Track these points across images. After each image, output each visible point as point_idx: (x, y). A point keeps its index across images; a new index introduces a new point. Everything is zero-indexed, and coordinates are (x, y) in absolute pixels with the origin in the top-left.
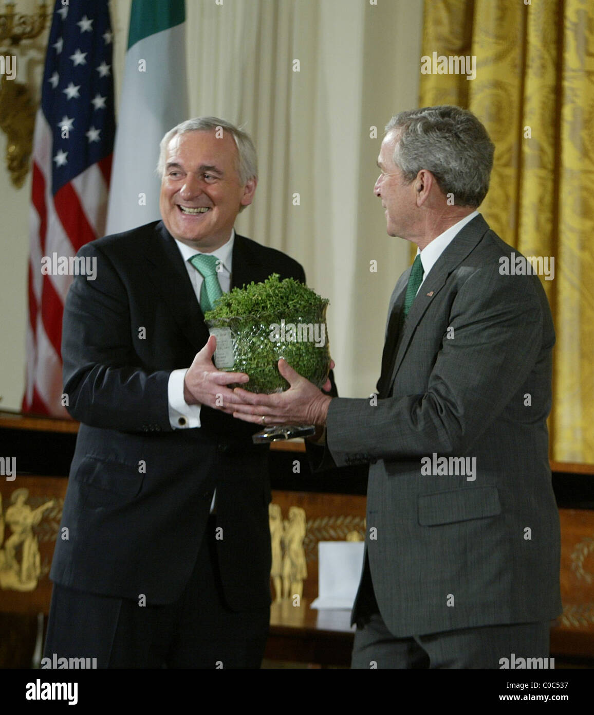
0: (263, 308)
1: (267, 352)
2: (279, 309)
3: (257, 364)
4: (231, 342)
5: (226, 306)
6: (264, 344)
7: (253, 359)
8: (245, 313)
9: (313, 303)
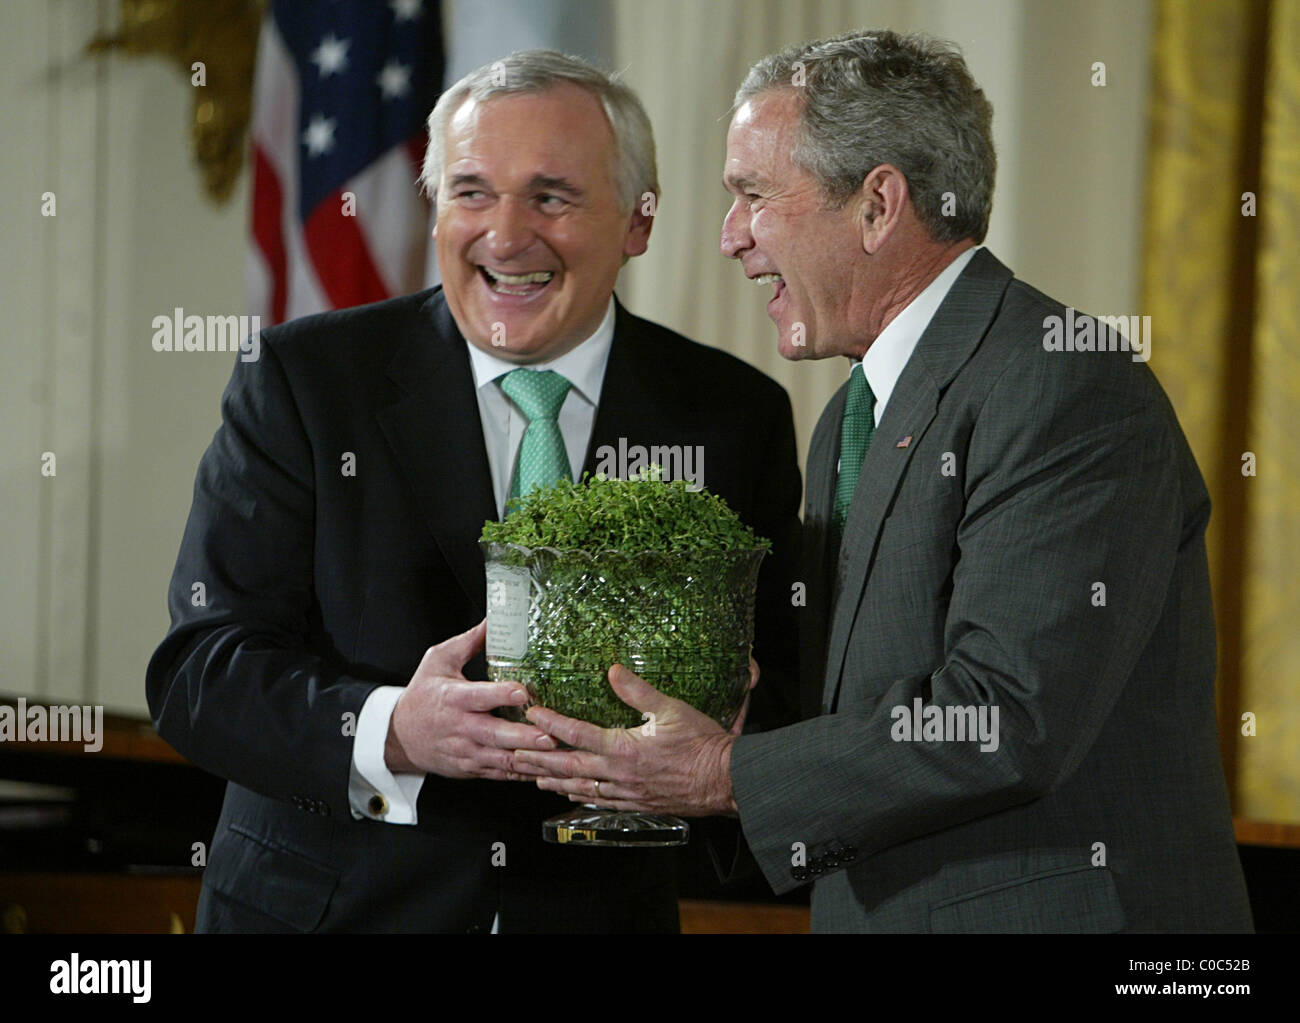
0: (612, 537)
1: (603, 641)
2: (648, 548)
3: (576, 665)
4: (528, 604)
5: (531, 517)
6: (601, 622)
7: (569, 649)
8: (569, 542)
9: (729, 546)
